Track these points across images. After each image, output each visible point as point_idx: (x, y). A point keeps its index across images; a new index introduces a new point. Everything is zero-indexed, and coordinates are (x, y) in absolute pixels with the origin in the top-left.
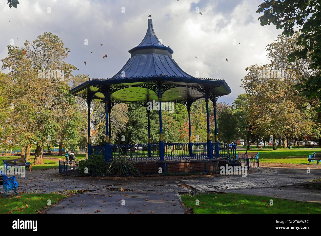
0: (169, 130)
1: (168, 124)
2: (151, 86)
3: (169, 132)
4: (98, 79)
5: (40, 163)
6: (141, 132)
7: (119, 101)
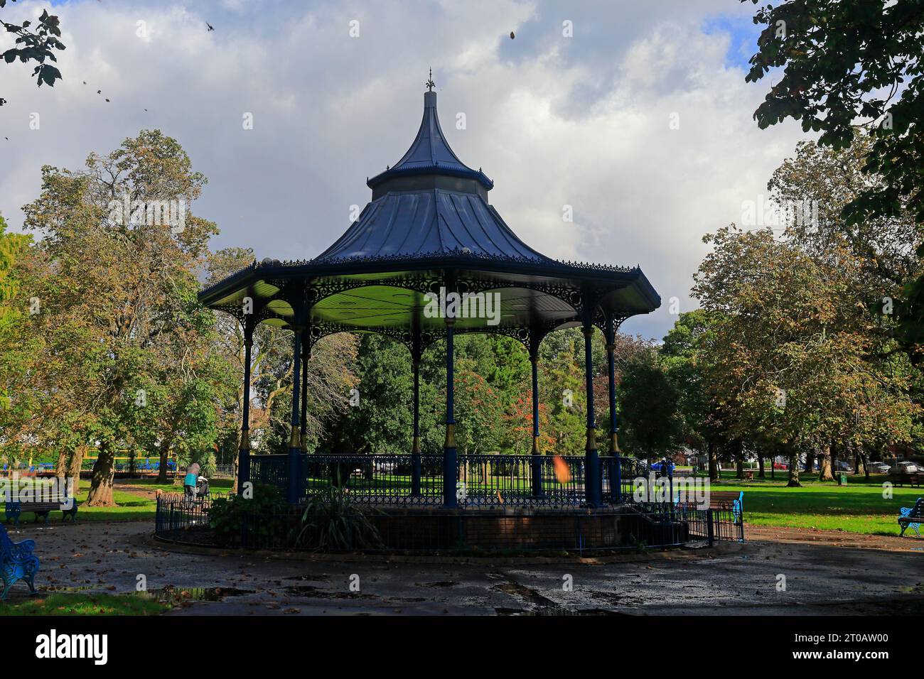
0: (473, 415)
1: (472, 396)
2: (426, 284)
3: (473, 420)
4: (278, 262)
5: (105, 503)
6: (393, 418)
7: (333, 326)
